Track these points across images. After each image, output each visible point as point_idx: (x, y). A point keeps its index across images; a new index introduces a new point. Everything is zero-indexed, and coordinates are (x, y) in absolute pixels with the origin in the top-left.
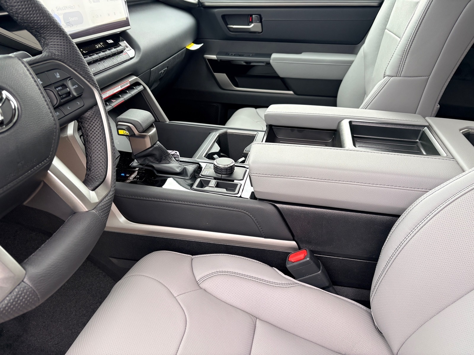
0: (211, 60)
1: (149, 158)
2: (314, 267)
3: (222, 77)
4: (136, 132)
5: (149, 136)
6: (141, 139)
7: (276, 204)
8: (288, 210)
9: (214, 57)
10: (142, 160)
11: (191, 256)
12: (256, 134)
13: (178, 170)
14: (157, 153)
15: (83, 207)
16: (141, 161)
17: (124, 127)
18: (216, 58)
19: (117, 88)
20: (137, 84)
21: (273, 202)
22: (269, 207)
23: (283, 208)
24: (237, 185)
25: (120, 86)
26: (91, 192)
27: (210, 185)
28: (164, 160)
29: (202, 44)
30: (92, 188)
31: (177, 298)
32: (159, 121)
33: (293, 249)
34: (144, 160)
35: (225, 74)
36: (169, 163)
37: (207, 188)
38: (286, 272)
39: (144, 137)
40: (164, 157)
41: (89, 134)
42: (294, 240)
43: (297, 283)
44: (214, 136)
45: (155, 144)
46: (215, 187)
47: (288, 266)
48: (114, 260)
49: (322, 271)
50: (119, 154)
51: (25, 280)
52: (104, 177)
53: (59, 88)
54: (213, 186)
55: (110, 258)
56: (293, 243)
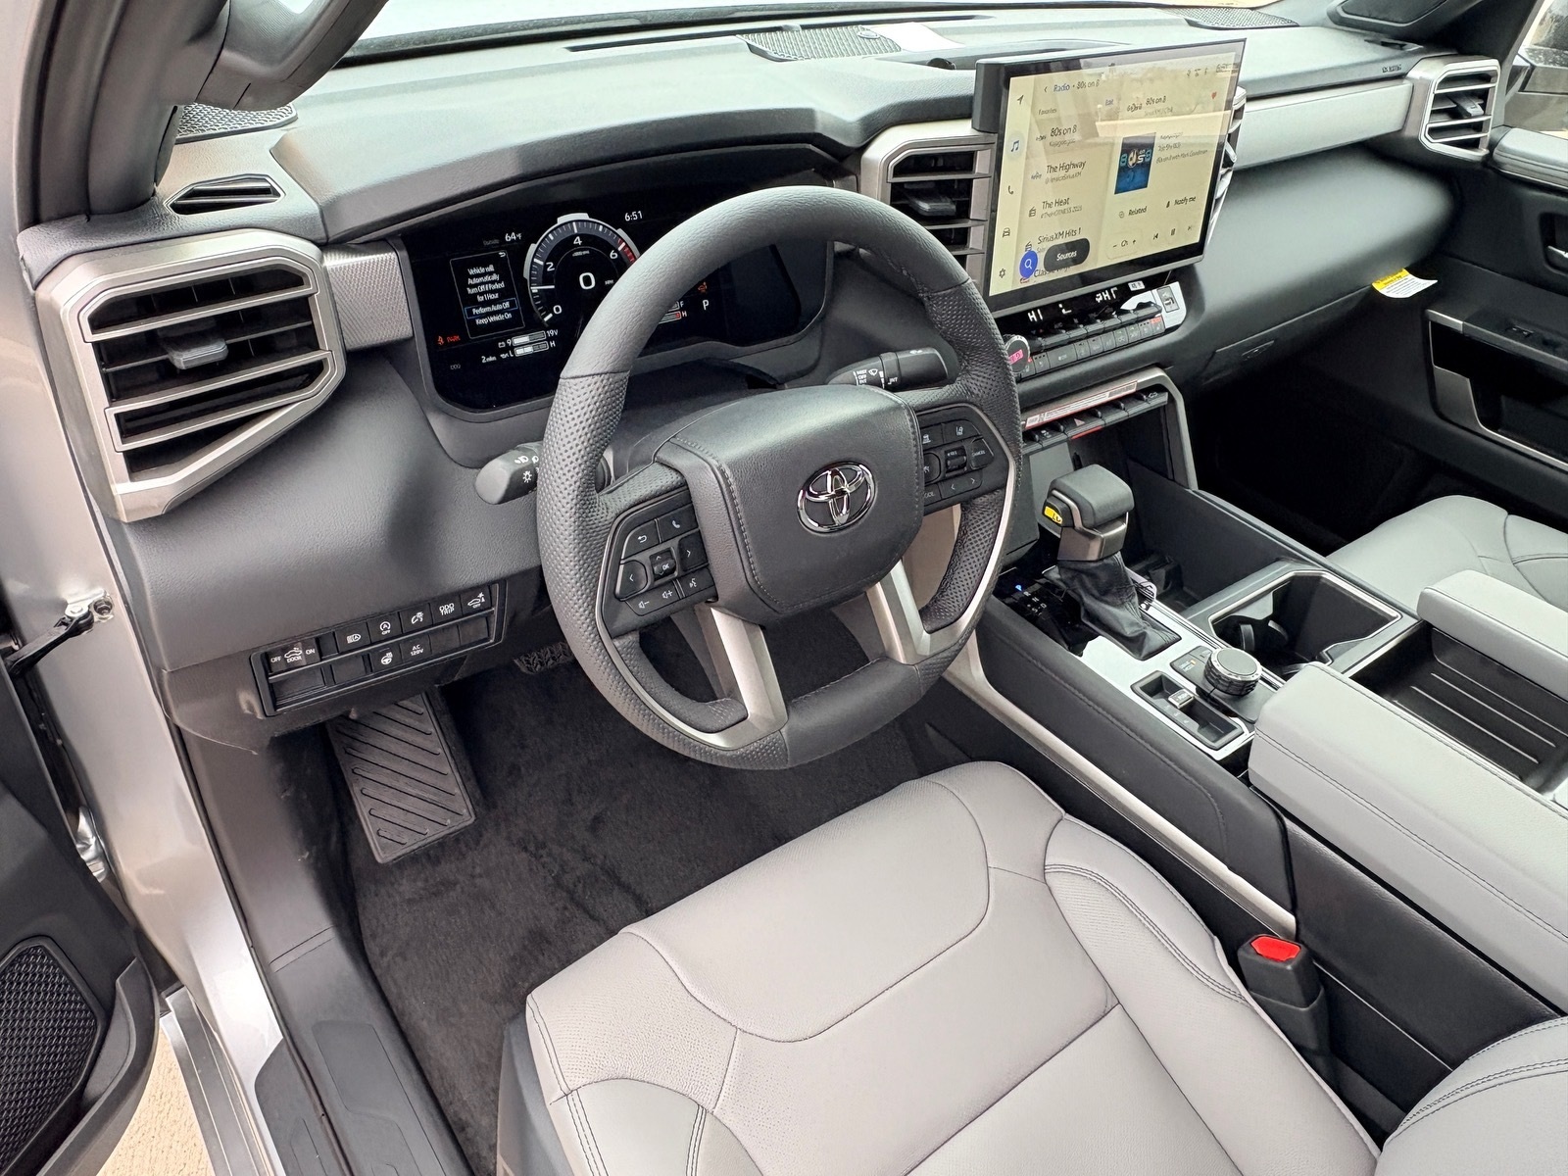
0: (1442, 330)
1: (1084, 576)
2: (1296, 992)
3: (1457, 385)
4: (1078, 523)
5: (1103, 539)
6: (1083, 539)
7: (1285, 819)
8: (1308, 847)
9: (1457, 323)
10: (1069, 575)
11: (1063, 811)
12: (1395, 618)
13: (1128, 632)
14: (1104, 577)
15: (900, 655)
16: (1066, 576)
17: (1058, 506)
18: (1461, 329)
19: (1102, 396)
20: (1158, 388)
21: (1280, 812)
22: (1267, 817)
23: (1295, 836)
24: (1232, 728)
25: (1108, 394)
26: (925, 633)
27: (1170, 699)
28: (1114, 594)
29: (1435, 281)
30: (930, 629)
31: (991, 870)
32: (1174, 480)
33: (1284, 930)
34: (1072, 579)
35: (1468, 380)
36: (1121, 605)
37: (1160, 701)
38: (1234, 962)
39: (1092, 537)
40: (1116, 588)
41: (969, 533)
42: (1293, 911)
43: (1241, 996)
44: (1280, 574)
45: (1107, 558)
46: (1181, 709)
47: (1241, 953)
48: (931, 732)
49: (1311, 1010)
50: (1037, 535)
51: (783, 730)
52: (956, 617)
53: (953, 453)
54: (1177, 704)
55: (927, 726)
56: (1289, 919)
